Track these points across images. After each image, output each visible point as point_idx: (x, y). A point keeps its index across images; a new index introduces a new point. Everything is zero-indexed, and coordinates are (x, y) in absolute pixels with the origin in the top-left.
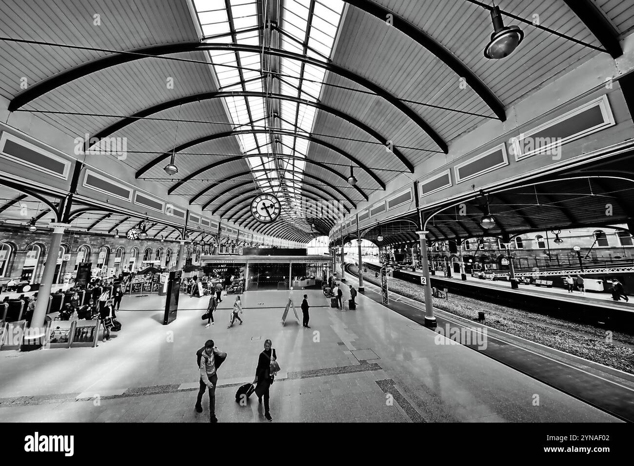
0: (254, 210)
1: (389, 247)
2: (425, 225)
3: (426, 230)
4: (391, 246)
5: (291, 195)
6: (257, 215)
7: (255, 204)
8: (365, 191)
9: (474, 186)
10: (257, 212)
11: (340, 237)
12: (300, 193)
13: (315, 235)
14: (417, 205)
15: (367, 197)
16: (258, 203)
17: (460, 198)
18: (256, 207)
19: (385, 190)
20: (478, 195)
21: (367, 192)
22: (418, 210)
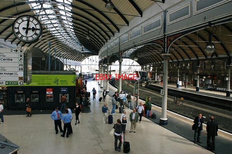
0: (16, 31)
1: (149, 66)
2: (169, 48)
3: (169, 53)
4: (150, 65)
5: (63, 17)
6: (19, 36)
7: (17, 25)
8: (126, 17)
9: (205, 17)
10: (19, 33)
11: (106, 57)
12: (71, 16)
13: (87, 55)
14: (164, 32)
15: (128, 23)
16: (20, 24)
17: (193, 28)
18: (18, 28)
19: (142, 16)
20: (207, 26)
21: (128, 18)
22: (165, 35)
